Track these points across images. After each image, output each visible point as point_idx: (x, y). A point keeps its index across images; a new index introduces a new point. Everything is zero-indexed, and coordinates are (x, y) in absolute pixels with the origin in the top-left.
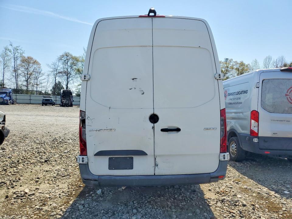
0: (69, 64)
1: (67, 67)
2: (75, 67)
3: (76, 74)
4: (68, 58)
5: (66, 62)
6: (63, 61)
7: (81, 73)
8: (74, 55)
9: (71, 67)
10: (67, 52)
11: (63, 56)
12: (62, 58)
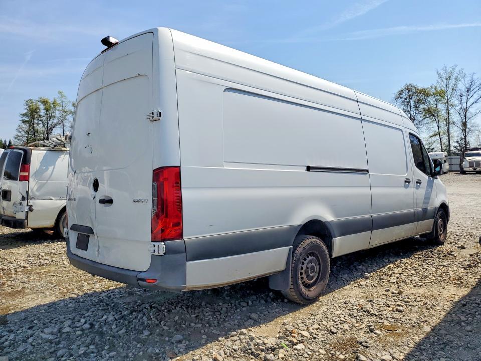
0: (412, 103)
1: (409, 109)
2: (422, 106)
3: (425, 117)
4: (410, 93)
5: (408, 100)
6: (403, 99)
7: (433, 115)
8: (420, 87)
9: (416, 107)
10: (408, 83)
11: (402, 92)
12: (401, 96)
